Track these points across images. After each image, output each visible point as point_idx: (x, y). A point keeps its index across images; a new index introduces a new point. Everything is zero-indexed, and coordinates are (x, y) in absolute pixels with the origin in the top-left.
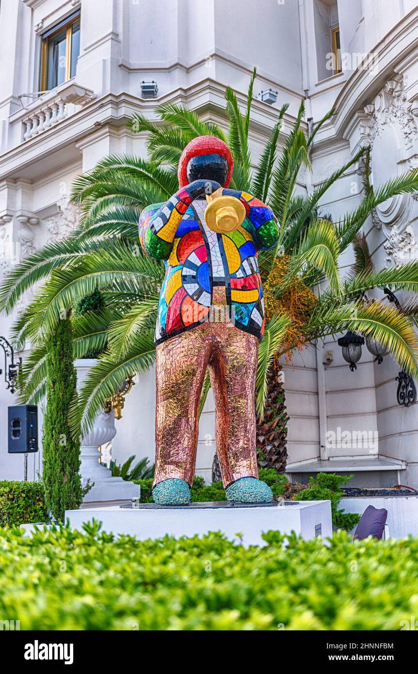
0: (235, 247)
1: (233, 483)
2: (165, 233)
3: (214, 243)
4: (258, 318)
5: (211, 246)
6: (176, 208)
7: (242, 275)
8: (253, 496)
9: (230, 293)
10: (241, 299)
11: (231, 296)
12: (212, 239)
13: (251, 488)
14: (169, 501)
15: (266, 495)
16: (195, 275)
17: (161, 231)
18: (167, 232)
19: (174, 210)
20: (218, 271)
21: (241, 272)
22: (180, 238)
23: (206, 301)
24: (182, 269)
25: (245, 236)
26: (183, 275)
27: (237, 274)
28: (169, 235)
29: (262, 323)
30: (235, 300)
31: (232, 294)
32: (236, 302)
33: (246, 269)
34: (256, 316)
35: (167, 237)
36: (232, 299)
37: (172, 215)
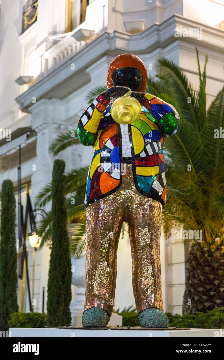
0: (141, 135)
1: (141, 312)
2: (89, 127)
3: (125, 133)
4: (158, 187)
5: (123, 134)
6: (97, 108)
7: (145, 155)
8: (152, 322)
9: (135, 169)
10: (144, 173)
11: (135, 171)
12: (124, 129)
13: (151, 316)
14: (88, 324)
15: (162, 322)
16: (109, 156)
17: (86, 125)
18: (90, 126)
19: (95, 109)
20: (127, 153)
21: (144, 153)
22: (102, 130)
23: (117, 175)
24: (101, 152)
25: (151, 126)
26: (101, 156)
27: (141, 154)
28: (92, 128)
29: (162, 191)
30: (139, 174)
31: (136, 170)
32: (140, 176)
33: (148, 150)
34: (156, 186)
35: (92, 130)
36: (137, 173)
37: (94, 113)
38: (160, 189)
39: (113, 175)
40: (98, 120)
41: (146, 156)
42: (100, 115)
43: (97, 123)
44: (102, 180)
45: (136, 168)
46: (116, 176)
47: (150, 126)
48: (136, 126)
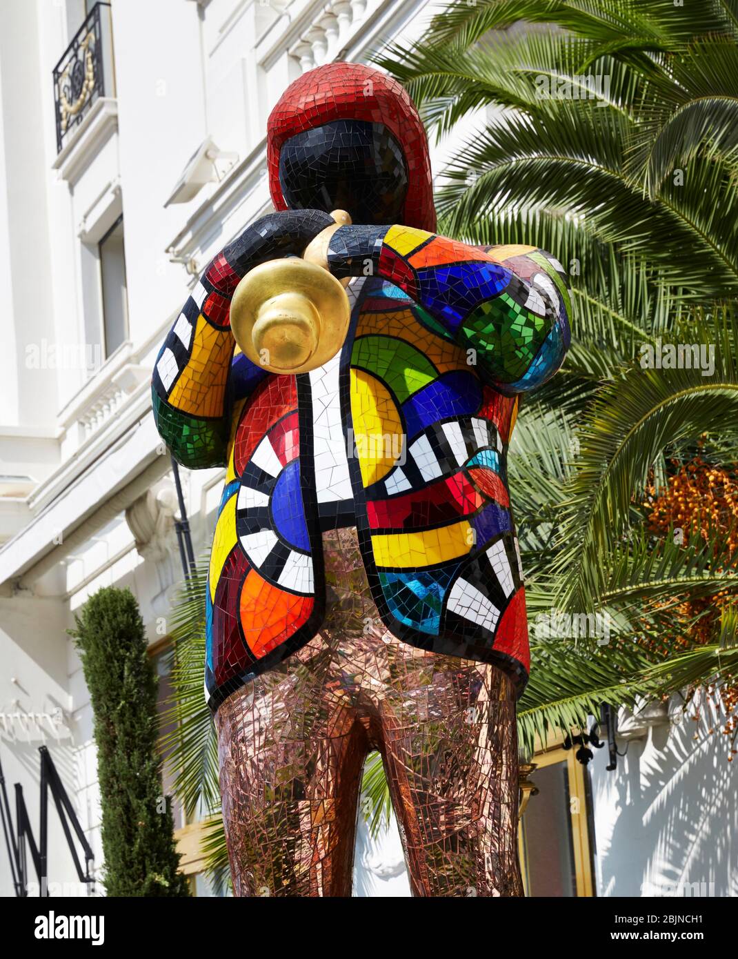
0: (392, 403)
2: (186, 392)
3: (327, 401)
4: (475, 606)
5: (317, 409)
6: (205, 316)
7: (406, 485)
9: (370, 547)
10: (407, 556)
11: (372, 555)
12: (324, 386)
16: (266, 504)
17: (176, 389)
18: (192, 390)
19: (201, 321)
20: (333, 485)
21: (404, 476)
22: (245, 400)
23: (300, 576)
24: (238, 491)
25: (435, 360)
26: (239, 508)
27: (388, 483)
28: (201, 396)
29: (495, 621)
30: (387, 564)
31: (374, 548)
32: (390, 570)
33: (420, 463)
34: (466, 602)
35: (199, 406)
36: (378, 563)
37: (196, 336)
38: (483, 611)
39: (285, 579)
40: (221, 364)
41: (410, 487)
42: (225, 342)
43: (215, 376)
44: (248, 606)
45: (371, 542)
46: (299, 583)
47: (432, 358)
48: (371, 368)
